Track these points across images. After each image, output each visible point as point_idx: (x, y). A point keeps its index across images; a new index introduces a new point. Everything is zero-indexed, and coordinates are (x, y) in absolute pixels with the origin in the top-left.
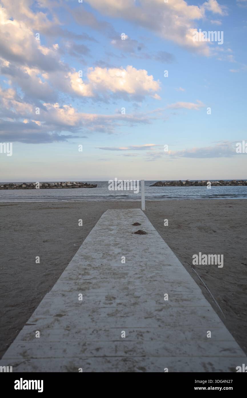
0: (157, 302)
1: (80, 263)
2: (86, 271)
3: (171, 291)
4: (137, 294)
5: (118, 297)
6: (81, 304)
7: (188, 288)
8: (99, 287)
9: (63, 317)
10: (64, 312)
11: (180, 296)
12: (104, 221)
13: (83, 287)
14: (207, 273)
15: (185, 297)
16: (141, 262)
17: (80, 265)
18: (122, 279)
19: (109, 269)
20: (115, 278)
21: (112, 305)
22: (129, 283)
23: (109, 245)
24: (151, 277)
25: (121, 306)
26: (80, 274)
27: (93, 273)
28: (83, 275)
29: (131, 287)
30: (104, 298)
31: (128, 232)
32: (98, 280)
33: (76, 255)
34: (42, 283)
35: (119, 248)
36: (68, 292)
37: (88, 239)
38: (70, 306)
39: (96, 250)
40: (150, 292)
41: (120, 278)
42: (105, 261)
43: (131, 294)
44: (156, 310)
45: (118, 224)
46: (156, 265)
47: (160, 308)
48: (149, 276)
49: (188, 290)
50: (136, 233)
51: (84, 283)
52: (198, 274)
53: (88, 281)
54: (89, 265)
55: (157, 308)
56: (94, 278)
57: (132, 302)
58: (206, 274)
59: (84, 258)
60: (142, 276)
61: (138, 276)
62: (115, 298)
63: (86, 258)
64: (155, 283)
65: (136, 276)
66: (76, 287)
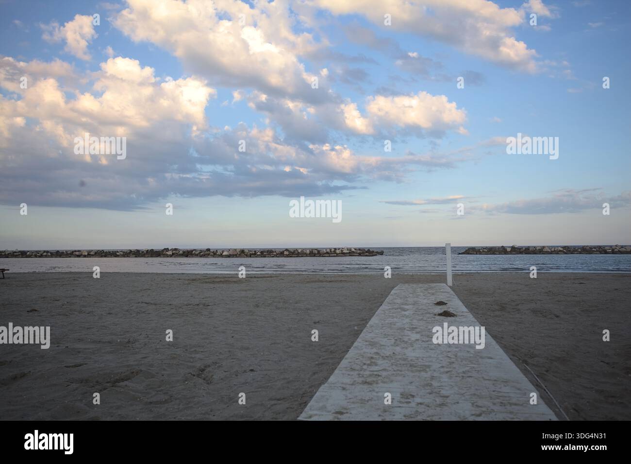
0: (473, 404)
1: (365, 350)
2: (373, 360)
3: (494, 391)
4: (443, 392)
5: (417, 394)
6: (368, 401)
7: (519, 389)
8: (392, 381)
9: (344, 415)
10: (346, 409)
11: (507, 399)
12: (395, 299)
13: (369, 380)
14: (547, 371)
15: (514, 401)
16: (449, 352)
17: (364, 353)
18: (423, 373)
19: (405, 360)
20: (412, 371)
21: (410, 405)
22: (432, 378)
23: (402, 329)
24: (464, 372)
25: (423, 406)
26: (365, 364)
27: (382, 364)
28: (369, 365)
29: (435, 384)
30: (398, 395)
31: (429, 313)
32: (389, 373)
33: (359, 340)
34: (314, 374)
35: (417, 333)
36: (350, 385)
37: (374, 321)
38: (353, 403)
39: (385, 335)
40: (463, 392)
41: (420, 371)
42: (398, 349)
43: (436, 393)
44: (473, 415)
45: (415, 304)
46: (470, 357)
47: (478, 413)
48: (461, 371)
49: (518, 391)
50: (440, 315)
51: (370, 375)
52: (532, 373)
53: (375, 373)
54: (377, 353)
55: (474, 412)
56: (384, 370)
57: (438, 402)
58: (545, 373)
59: (370, 344)
60: (451, 370)
61: (446, 370)
62: (413, 396)
63: (372, 344)
64: (470, 380)
65: (442, 370)
66: (361, 380)
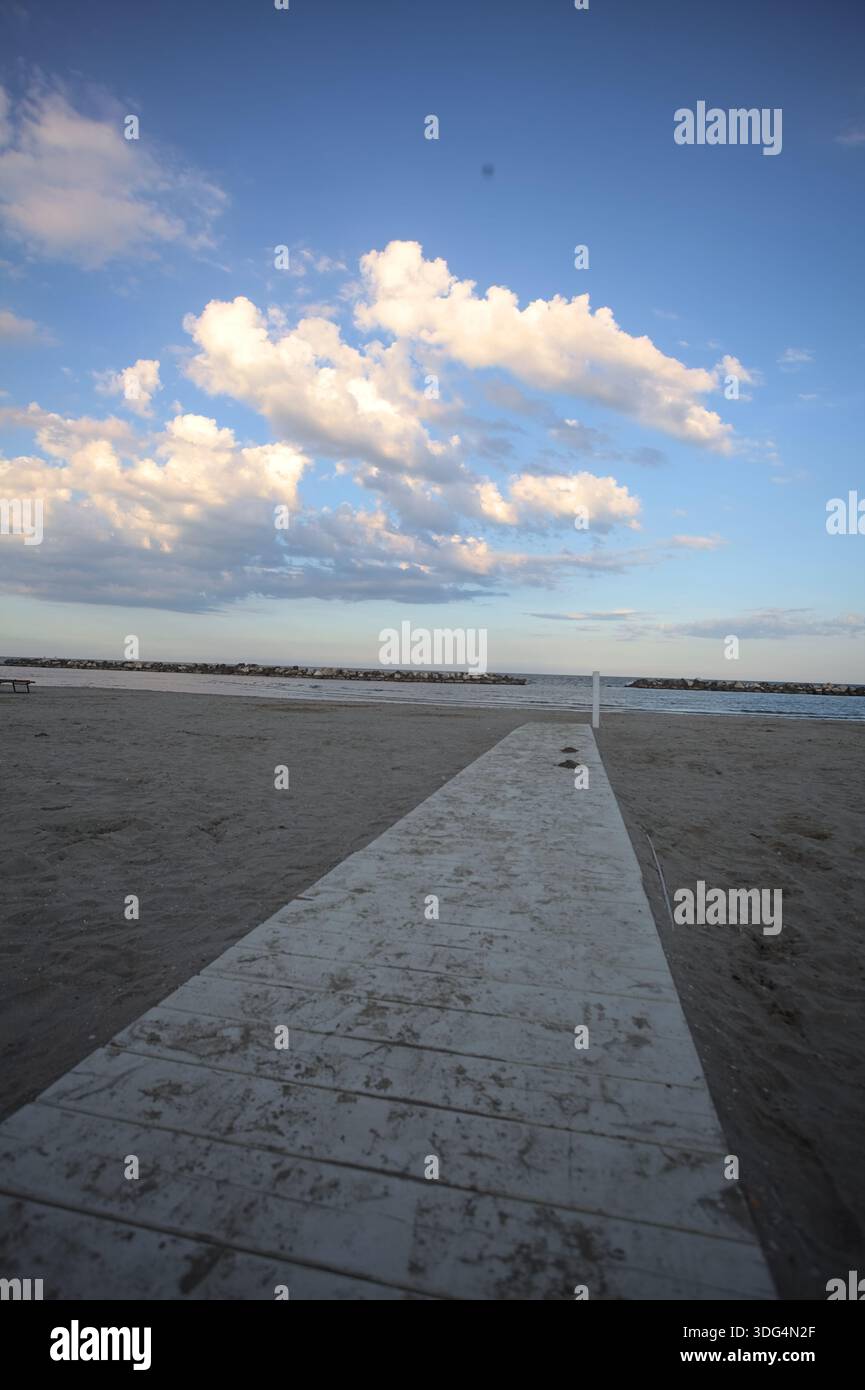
0: (546, 887)
1: (437, 808)
2: (441, 822)
3: (583, 870)
4: (514, 870)
5: (477, 871)
6: (405, 877)
7: (617, 869)
8: (451, 852)
9: (364, 894)
10: (371, 886)
11: (595, 881)
12: (513, 742)
13: (422, 848)
14: (673, 846)
15: (604, 884)
16: (549, 815)
17: (435, 811)
18: (500, 842)
19: (483, 823)
20: (486, 840)
21: (460, 884)
22: (509, 849)
23: (500, 782)
24: (555, 844)
25: (477, 887)
26: (427, 826)
27: (451, 826)
28: (433, 828)
29: (509, 857)
30: (451, 870)
31: (548, 763)
32: (456, 840)
33: (436, 794)
34: (363, 836)
35: (518, 788)
36: (394, 854)
37: (470, 769)
38: (385, 878)
39: (475, 789)
40: (540, 869)
41: (497, 839)
42: (482, 808)
43: (504, 870)
44: (538, 902)
45: (536, 749)
46: (574, 823)
47: (547, 899)
48: (552, 841)
49: (616, 872)
50: (561, 765)
51: (427, 842)
52: (653, 847)
53: (436, 839)
54: (452, 813)
55: (541, 898)
56: (451, 836)
57: (500, 883)
58: (670, 847)
59: (447, 801)
60: (537, 839)
61: (533, 839)
62: (470, 873)
63: (451, 800)
64: (558, 854)
65: (528, 839)
66: (409, 847)
